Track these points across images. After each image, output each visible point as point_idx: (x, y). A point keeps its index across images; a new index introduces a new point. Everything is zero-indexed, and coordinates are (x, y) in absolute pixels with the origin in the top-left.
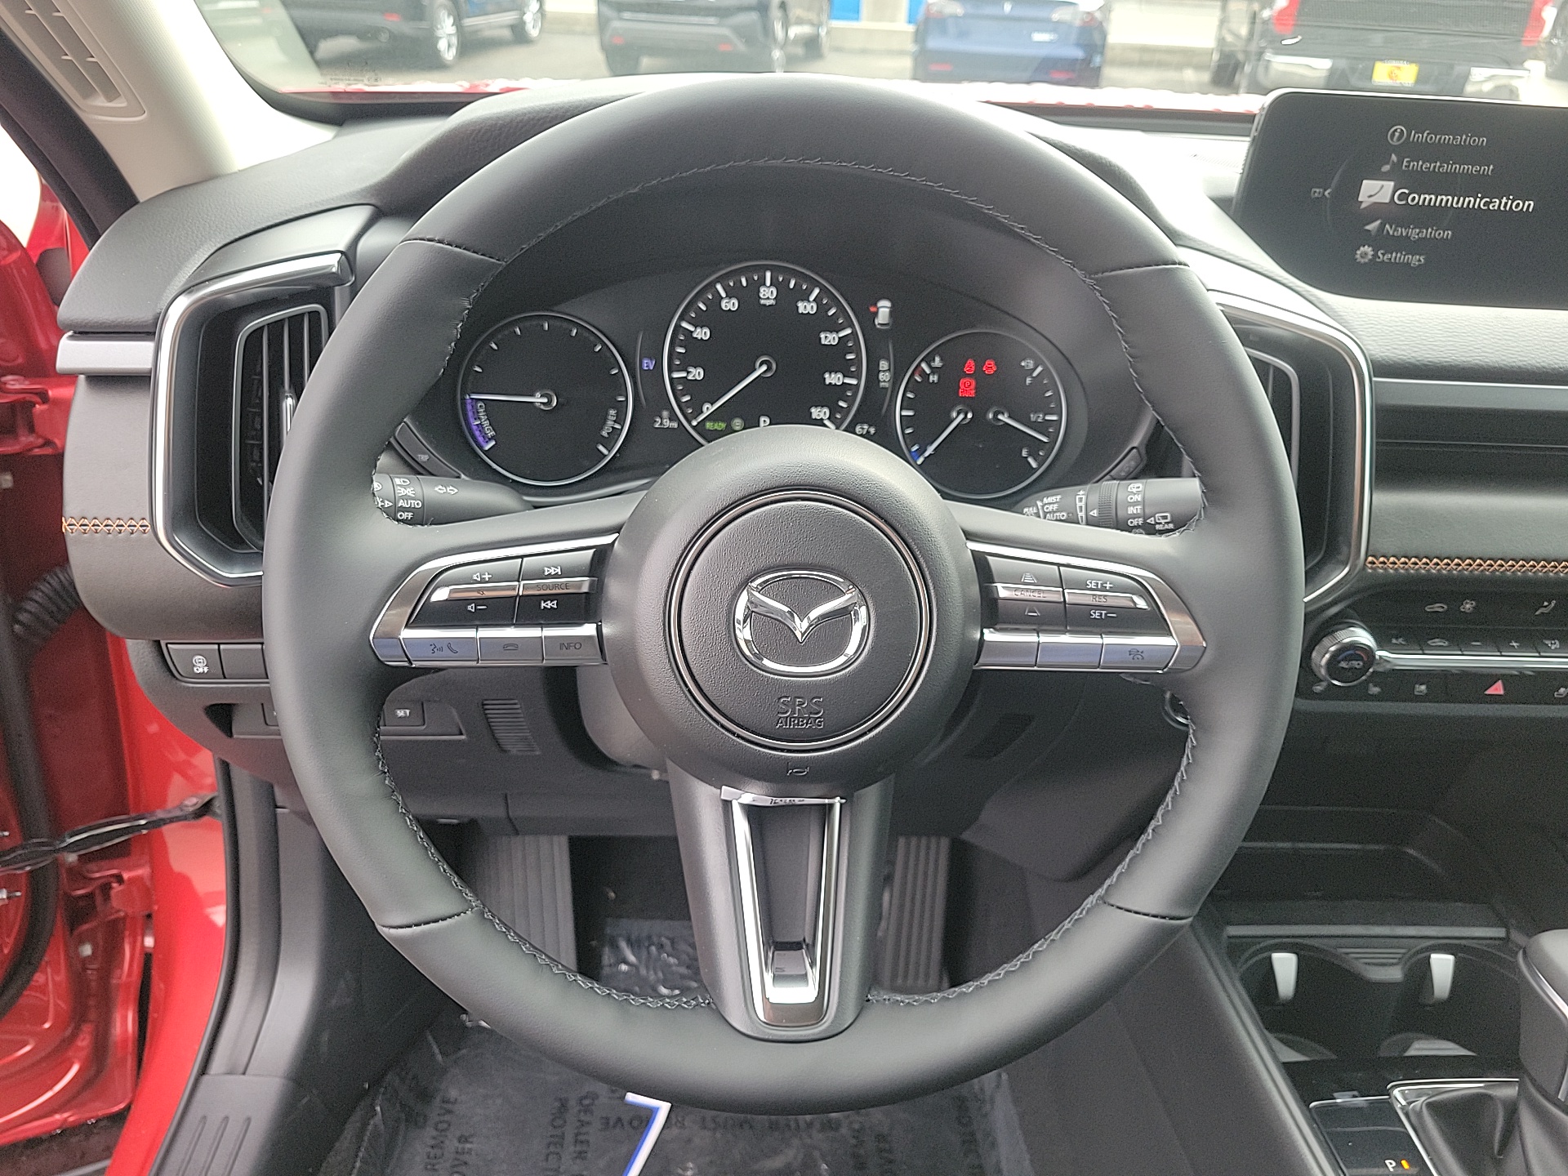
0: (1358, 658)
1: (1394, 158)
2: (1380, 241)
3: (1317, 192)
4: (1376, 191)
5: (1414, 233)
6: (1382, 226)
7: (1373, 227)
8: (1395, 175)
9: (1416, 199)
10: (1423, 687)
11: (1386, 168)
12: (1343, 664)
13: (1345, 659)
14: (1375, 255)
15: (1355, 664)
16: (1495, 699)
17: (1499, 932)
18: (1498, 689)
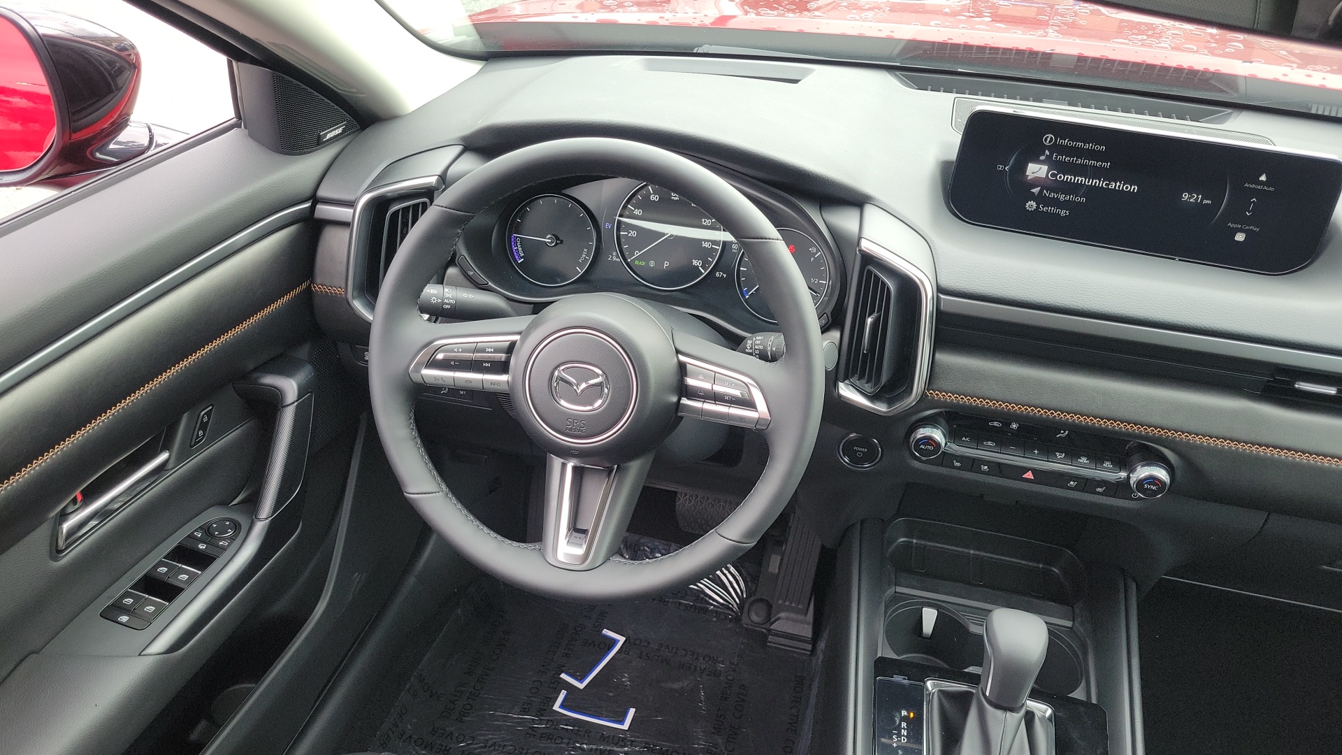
0: (931, 445)
1: (1047, 152)
2: (1039, 199)
3: (1000, 167)
4: (1036, 170)
5: (1062, 197)
6: (1041, 192)
7: (1036, 190)
8: (1048, 161)
9: (1060, 177)
10: (986, 467)
11: (1042, 158)
12: (922, 446)
13: (923, 444)
14: (1038, 207)
15: (929, 447)
16: (1028, 480)
17: (1069, 624)
18: (1029, 475)
